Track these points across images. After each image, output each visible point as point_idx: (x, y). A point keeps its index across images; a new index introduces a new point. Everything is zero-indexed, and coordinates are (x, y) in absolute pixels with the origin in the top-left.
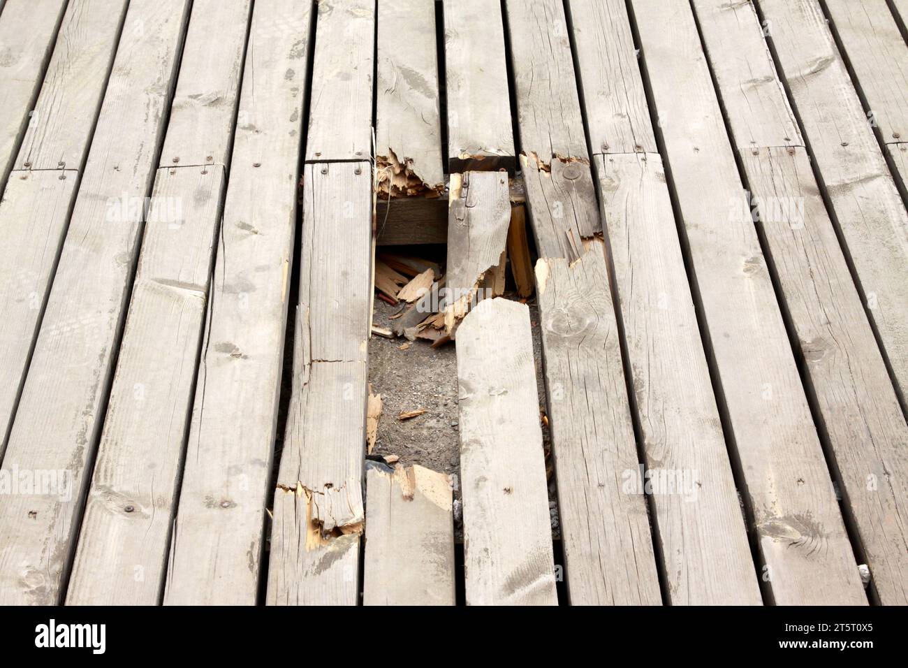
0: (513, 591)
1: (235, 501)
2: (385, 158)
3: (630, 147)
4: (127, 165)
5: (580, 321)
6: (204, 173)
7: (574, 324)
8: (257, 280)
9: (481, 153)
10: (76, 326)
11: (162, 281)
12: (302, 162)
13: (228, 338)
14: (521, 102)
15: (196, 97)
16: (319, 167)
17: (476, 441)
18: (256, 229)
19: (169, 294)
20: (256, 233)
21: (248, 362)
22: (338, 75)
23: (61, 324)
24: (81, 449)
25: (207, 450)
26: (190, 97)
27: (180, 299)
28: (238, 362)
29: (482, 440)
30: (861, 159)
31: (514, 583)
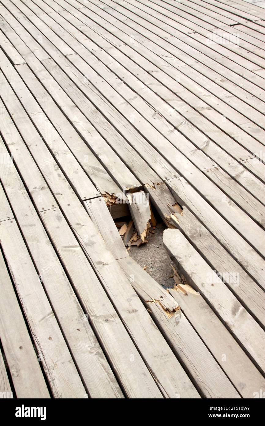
0: (235, 315)
1: (136, 309)
2: (105, 195)
3: (173, 177)
4: (29, 213)
5: (196, 230)
6: (55, 211)
7: (195, 232)
8: (94, 240)
9: (132, 187)
10: (49, 267)
11: (65, 247)
12: (82, 202)
13: (98, 260)
14: (133, 170)
15: (35, 188)
16: (88, 201)
17: (193, 273)
18: (82, 224)
19: (71, 251)
20: (83, 225)
21: (110, 265)
22: (74, 172)
23: (44, 268)
24: (78, 305)
25: (117, 296)
26: (34, 188)
27: (75, 251)
28: (106, 266)
29: (194, 272)
30: (236, 167)
31: (234, 312)
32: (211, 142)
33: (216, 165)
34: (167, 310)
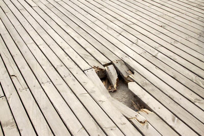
0: (174, 122)
1: (125, 123)
2: (94, 67)
3: (125, 57)
4: (58, 79)
5: (143, 82)
6: (70, 76)
7: (143, 83)
8: (94, 90)
9: (106, 63)
10: (75, 105)
11: (81, 94)
12: (83, 71)
13: (99, 100)
14: (105, 54)
15: (58, 66)
16: (86, 71)
17: (148, 103)
18: (86, 82)
19: (84, 96)
20: (87, 83)
21: (106, 102)
22: (75, 57)
23: (73, 105)
24: (95, 123)
25: (113, 117)
26: (57, 66)
27: (86, 96)
28: (104, 102)
29: (149, 102)
30: (154, 51)
31: (173, 120)
32: (139, 40)
33: (144, 51)
34: (141, 122)
